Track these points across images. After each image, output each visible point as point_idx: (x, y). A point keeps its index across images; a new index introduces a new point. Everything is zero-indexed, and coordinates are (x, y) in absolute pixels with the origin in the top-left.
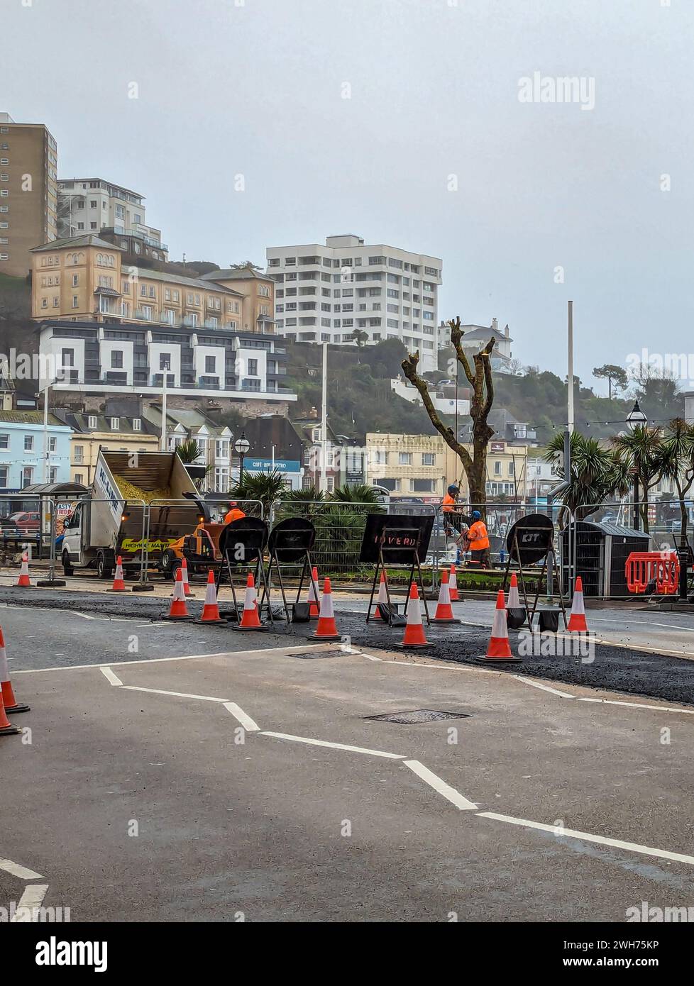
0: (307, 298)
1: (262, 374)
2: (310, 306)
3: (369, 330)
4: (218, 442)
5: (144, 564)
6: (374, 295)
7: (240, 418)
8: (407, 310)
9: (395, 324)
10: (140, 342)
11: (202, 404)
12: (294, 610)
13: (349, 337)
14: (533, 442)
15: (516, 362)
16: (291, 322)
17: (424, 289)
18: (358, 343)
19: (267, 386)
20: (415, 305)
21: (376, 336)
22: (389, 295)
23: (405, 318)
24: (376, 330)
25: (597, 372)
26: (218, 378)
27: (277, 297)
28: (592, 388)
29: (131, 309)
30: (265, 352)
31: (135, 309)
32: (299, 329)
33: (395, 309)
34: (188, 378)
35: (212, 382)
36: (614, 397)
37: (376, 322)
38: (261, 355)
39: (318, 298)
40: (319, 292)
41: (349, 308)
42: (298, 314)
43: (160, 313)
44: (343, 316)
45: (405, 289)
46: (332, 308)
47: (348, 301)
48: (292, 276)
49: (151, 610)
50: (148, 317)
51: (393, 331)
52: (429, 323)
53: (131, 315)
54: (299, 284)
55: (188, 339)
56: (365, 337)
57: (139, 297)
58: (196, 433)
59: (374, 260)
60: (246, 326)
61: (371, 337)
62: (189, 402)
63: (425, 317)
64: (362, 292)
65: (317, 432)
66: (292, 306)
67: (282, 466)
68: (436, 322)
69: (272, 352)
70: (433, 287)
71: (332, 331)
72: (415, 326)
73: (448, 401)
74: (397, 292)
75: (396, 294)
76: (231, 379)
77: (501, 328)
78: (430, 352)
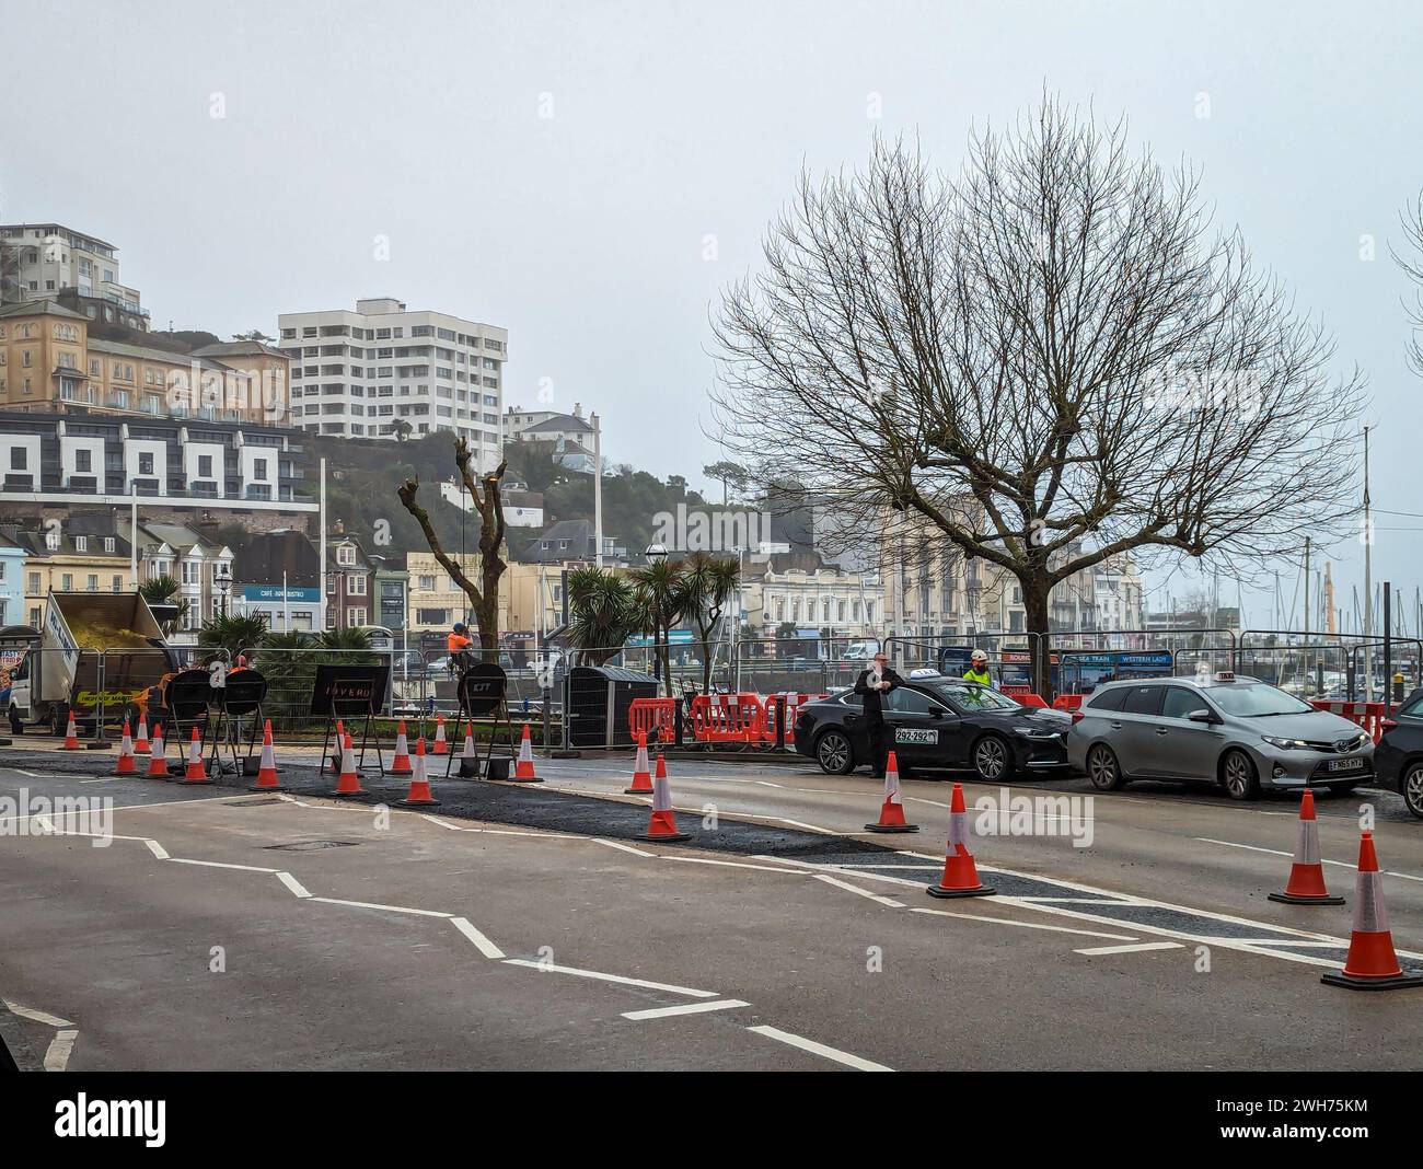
0: (332, 380)
1: (272, 477)
2: (336, 389)
3: (414, 420)
4: (215, 566)
5: (100, 720)
6: (420, 375)
7: (244, 534)
8: (462, 394)
9: (448, 411)
10: (113, 438)
11: (194, 517)
12: (244, 764)
13: (387, 429)
14: (623, 560)
15: (604, 459)
16: (312, 409)
17: (484, 367)
18: (399, 436)
19: (280, 493)
20: (473, 388)
21: (423, 428)
22: (438, 375)
23: (460, 405)
24: (423, 419)
25: (708, 471)
26: (215, 484)
27: (293, 378)
28: (702, 491)
29: (101, 396)
30: (277, 450)
31: (106, 395)
32: (321, 419)
33: (448, 392)
34: (177, 483)
35: (208, 489)
36: (730, 502)
37: (422, 409)
38: (270, 455)
39: (347, 379)
40: (348, 371)
41: (387, 391)
42: (322, 399)
43: (140, 399)
44: (379, 401)
45: (459, 367)
46: (365, 392)
47: (386, 382)
48: (312, 351)
49: (99, 766)
50: (124, 405)
51: (445, 421)
52: (490, 410)
53: (101, 403)
54: (320, 361)
55: (176, 434)
56: (408, 428)
57: (111, 380)
58: (187, 555)
59: (420, 331)
60: (253, 415)
61: (416, 428)
62: (179, 514)
63: (485, 403)
64: (403, 371)
65: (343, 552)
66: (312, 390)
67: (299, 594)
68: (500, 410)
69: (286, 450)
70: (496, 364)
71: (365, 421)
72: (474, 414)
73: (516, 509)
74: (449, 371)
75: (448, 374)
76: (233, 484)
77: (586, 416)
78: (493, 446)
